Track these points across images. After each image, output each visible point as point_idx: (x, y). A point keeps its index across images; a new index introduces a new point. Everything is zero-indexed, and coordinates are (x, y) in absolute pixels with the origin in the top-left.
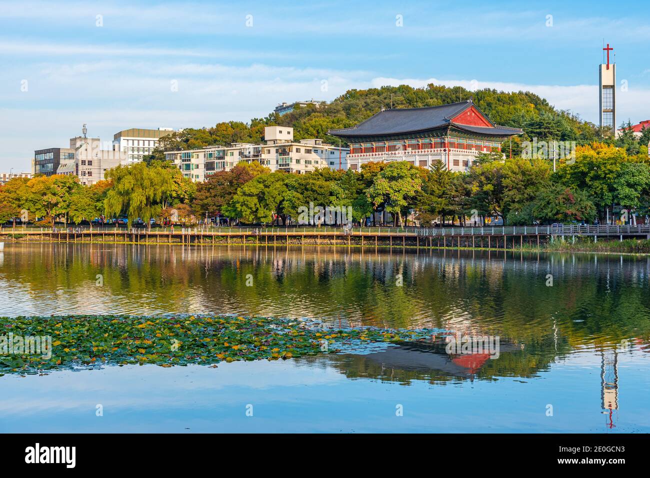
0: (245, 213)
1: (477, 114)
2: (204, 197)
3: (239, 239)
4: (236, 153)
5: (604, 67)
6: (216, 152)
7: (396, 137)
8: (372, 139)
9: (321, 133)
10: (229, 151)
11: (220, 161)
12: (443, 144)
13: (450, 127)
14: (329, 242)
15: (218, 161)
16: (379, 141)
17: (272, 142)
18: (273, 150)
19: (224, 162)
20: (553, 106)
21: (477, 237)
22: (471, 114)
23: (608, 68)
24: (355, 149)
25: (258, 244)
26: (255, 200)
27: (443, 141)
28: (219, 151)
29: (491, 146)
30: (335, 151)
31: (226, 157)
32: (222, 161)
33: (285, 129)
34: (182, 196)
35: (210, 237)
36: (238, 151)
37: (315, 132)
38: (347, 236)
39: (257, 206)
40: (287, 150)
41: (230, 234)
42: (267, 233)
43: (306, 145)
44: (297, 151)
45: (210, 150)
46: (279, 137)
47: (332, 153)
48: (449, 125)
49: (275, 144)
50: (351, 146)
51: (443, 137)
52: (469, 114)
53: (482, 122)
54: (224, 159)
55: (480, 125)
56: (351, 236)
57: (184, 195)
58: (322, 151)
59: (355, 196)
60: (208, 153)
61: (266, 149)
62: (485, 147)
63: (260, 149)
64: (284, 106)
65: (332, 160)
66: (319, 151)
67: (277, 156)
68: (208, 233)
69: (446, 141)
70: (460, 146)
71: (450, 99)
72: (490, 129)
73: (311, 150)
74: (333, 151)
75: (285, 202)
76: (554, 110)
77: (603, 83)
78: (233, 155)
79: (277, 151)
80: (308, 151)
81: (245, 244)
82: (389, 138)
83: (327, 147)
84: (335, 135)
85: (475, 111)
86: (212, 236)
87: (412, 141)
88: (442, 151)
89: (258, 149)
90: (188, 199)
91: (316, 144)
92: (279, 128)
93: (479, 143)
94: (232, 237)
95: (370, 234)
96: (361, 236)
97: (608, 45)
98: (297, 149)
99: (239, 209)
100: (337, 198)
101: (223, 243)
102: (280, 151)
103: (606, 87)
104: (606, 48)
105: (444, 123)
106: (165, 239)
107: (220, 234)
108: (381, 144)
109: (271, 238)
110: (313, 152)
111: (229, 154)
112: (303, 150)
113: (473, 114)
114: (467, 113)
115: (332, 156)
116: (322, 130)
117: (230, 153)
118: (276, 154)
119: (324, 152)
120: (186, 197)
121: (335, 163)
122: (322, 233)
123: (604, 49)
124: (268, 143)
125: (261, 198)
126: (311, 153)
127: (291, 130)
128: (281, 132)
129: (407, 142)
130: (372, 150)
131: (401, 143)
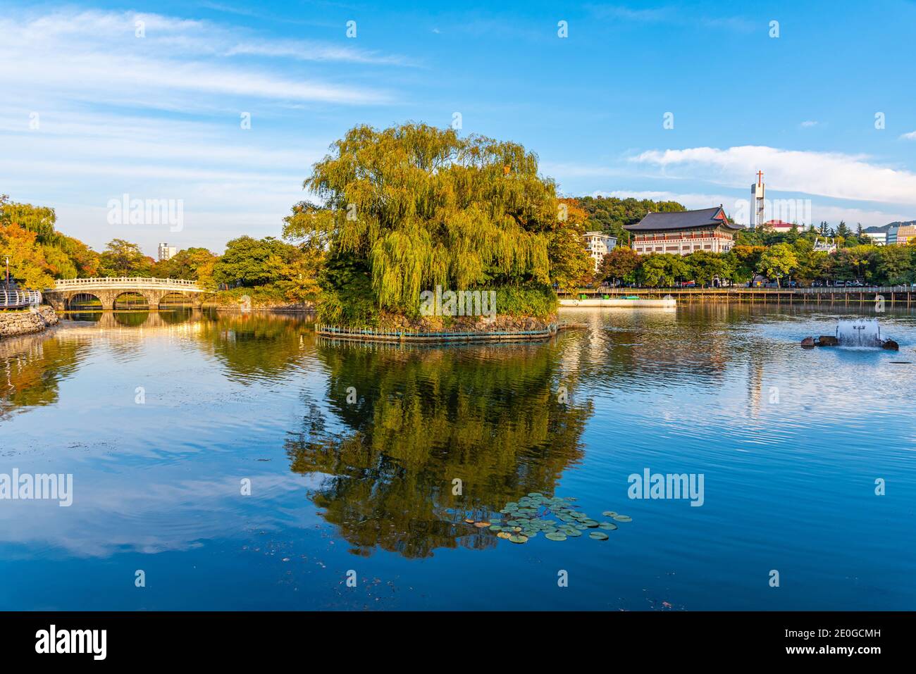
2: (610, 269)
7: (674, 231)
8: (654, 232)
23: (759, 186)
24: (640, 238)
27: (712, 233)
43: (598, 236)
50: (637, 236)
51: (713, 230)
66: (603, 240)
69: (715, 233)
82: (668, 231)
83: (606, 237)
84: (626, 229)
87: (687, 233)
88: (713, 240)
103: (758, 198)
105: (716, 221)
108: (661, 235)
129: (682, 234)
130: (653, 239)
131: (678, 234)
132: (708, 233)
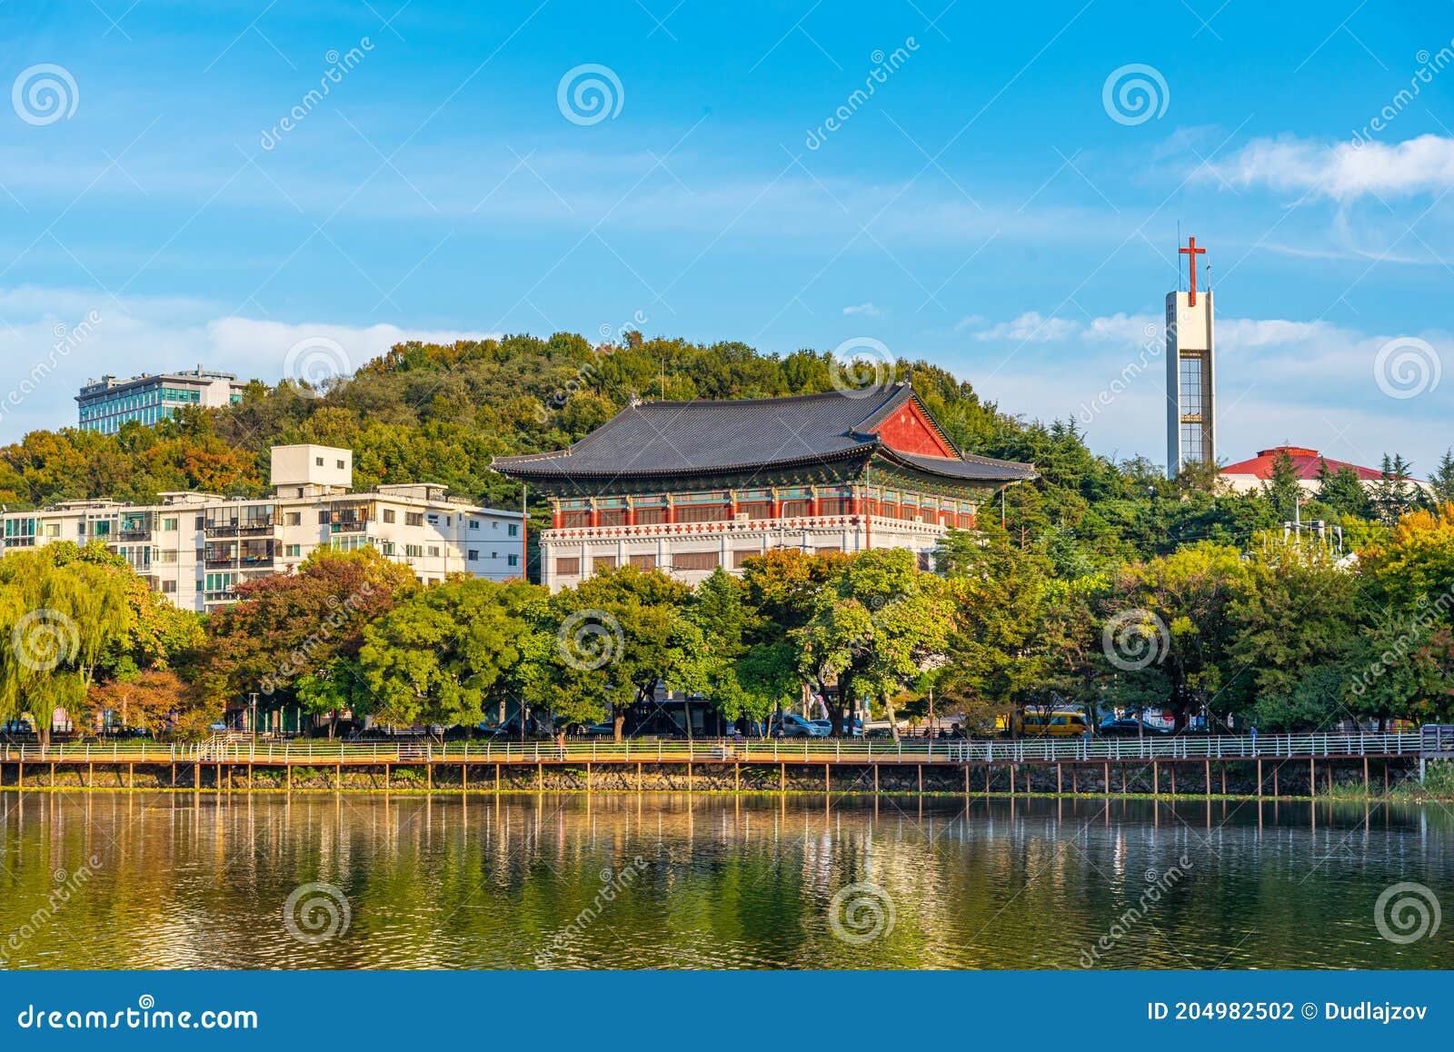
0: (395, 697)
1: (922, 420)
2: (243, 651)
3: (363, 776)
4: (188, 522)
5: (1182, 298)
6: (121, 519)
7: (702, 484)
8: (624, 487)
9: (400, 466)
10: (163, 517)
11: (136, 544)
12: (846, 505)
13: (875, 455)
14: (666, 782)
15: (127, 544)
16: (646, 491)
17: (295, 492)
18: (310, 516)
19: (147, 548)
20: (993, 403)
21: (1162, 765)
22: (908, 420)
23: (1192, 302)
24: (570, 513)
25: (428, 790)
26: (429, 661)
27: (846, 494)
28: (130, 517)
29: (955, 510)
30: (483, 522)
31: (153, 532)
32: (143, 544)
33: (332, 454)
34: (148, 649)
35: (277, 769)
36: (194, 516)
37: (380, 464)
38: (729, 766)
39: (434, 677)
40: (357, 515)
41: (343, 760)
42: (467, 758)
43: (409, 501)
44: (386, 520)
45: (102, 512)
46: (316, 475)
47: (475, 525)
48: (872, 451)
49: (301, 496)
50: (558, 505)
51: (849, 483)
52: (903, 419)
53: (931, 442)
54: (150, 539)
55: (929, 453)
56: (742, 765)
57: (155, 646)
58: (449, 519)
59: (739, 648)
60: (95, 520)
61: (286, 510)
62: (942, 513)
63: (269, 511)
64: (110, 386)
65: (474, 547)
66: (442, 520)
67: (324, 534)
68: (270, 758)
69: (857, 496)
70: (888, 509)
71: (715, 376)
72: (950, 462)
73: (421, 515)
74: (476, 519)
75: (524, 667)
76: (998, 412)
77: (1181, 345)
78: (175, 528)
79: (324, 518)
80: (414, 520)
81: (387, 788)
82: (678, 485)
83: (463, 507)
84: (510, 474)
85: (917, 413)
86: (286, 767)
87: (751, 494)
88: (848, 525)
89: (261, 512)
90: (164, 658)
91: (428, 498)
92: (316, 450)
93: (929, 502)
94: (346, 769)
95: (807, 758)
96: (778, 765)
97: (1192, 240)
98: (387, 512)
99: (375, 688)
100: (687, 653)
101: (312, 787)
102: (335, 517)
103: (1187, 354)
104: (1187, 247)
105: (853, 445)
106: (111, 778)
107: (311, 760)
108: (653, 499)
109: (483, 772)
110: (425, 522)
111: (163, 524)
112: (400, 514)
113: (913, 421)
114: (898, 417)
115: (473, 534)
116: (403, 459)
117: (168, 520)
118: (319, 527)
119: (455, 521)
120: (162, 651)
121: (479, 555)
122: (650, 757)
123: (1182, 251)
124: (281, 492)
125: (450, 654)
126: (419, 524)
127: (347, 455)
128: (320, 462)
129: (735, 497)
130: (624, 517)
131: (715, 498)
132: (833, 493)
